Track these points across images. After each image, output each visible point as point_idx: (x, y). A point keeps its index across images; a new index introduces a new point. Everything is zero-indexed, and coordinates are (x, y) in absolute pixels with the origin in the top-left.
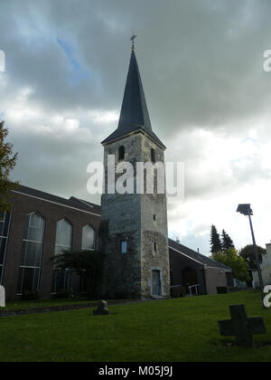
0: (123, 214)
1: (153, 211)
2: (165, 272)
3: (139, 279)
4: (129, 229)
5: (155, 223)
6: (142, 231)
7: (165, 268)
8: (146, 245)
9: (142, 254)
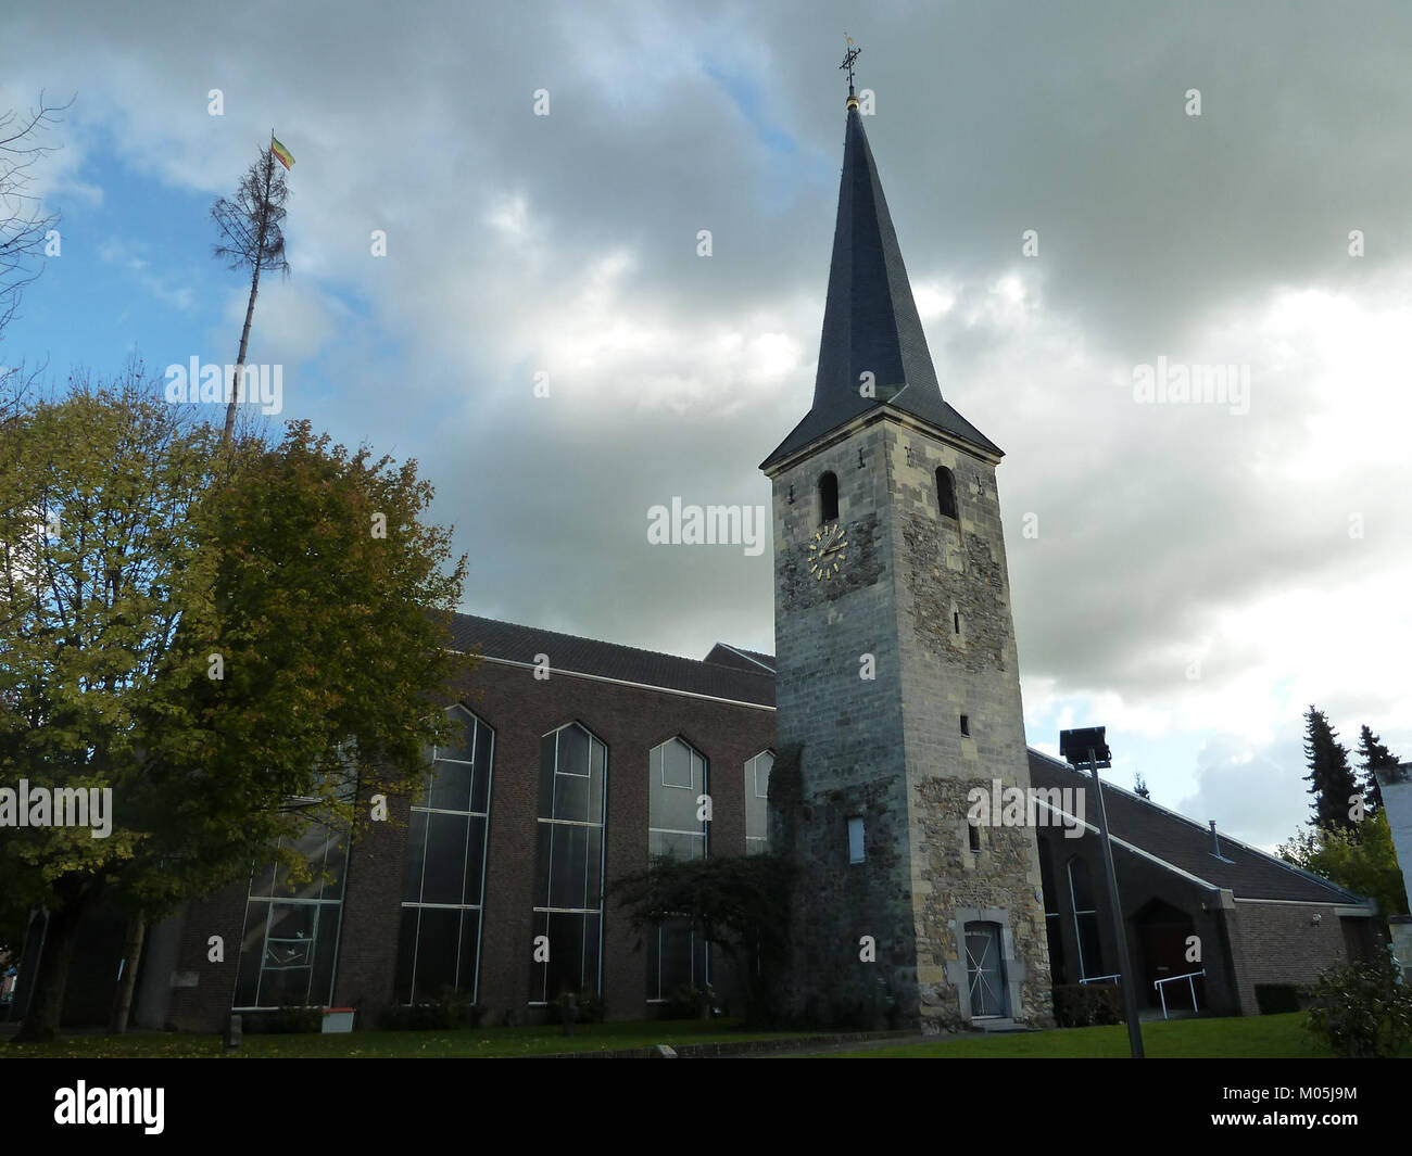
0: (845, 722)
1: (956, 703)
2: (1024, 928)
3: (910, 958)
4: (865, 774)
5: (969, 748)
6: (912, 781)
7: (1022, 914)
8: (932, 832)
9: (917, 864)
